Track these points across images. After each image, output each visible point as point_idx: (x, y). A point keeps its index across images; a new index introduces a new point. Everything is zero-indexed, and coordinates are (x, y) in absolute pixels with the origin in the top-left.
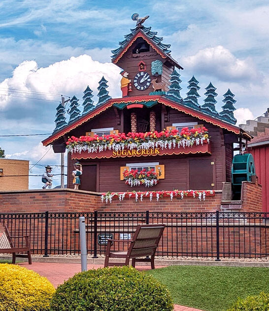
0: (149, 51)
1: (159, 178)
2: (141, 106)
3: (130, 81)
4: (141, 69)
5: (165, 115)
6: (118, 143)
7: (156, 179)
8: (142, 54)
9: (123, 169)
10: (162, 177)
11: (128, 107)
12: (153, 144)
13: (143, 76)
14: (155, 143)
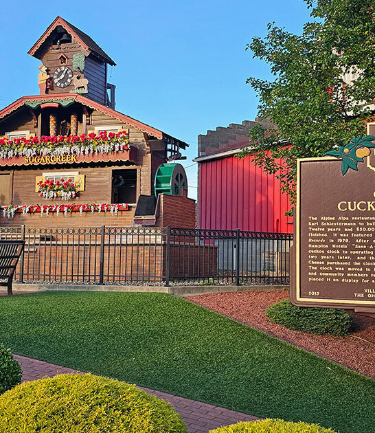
0: (71, 42)
1: (78, 190)
2: (57, 105)
3: (49, 76)
4: (62, 63)
5: (87, 117)
6: (29, 148)
7: (75, 190)
8: (63, 46)
9: (38, 179)
10: (82, 188)
11: (42, 106)
12: (68, 149)
13: (63, 71)
14: (71, 148)
